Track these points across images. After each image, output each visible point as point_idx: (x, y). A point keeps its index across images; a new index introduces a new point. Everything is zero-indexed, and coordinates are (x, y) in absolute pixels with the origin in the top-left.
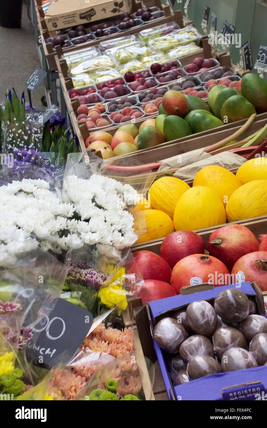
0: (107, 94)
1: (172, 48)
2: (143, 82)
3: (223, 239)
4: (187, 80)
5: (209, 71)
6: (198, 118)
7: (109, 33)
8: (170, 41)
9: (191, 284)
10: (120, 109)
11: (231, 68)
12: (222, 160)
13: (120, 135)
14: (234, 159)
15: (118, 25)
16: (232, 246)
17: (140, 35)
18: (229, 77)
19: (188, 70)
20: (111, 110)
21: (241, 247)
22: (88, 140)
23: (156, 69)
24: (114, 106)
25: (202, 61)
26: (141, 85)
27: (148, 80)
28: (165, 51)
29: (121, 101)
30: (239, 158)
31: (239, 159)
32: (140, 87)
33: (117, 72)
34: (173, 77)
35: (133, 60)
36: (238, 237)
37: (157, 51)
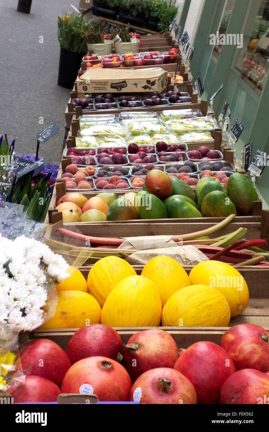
0: (103, 159)
1: (186, 132)
2: (143, 157)
3: (141, 344)
4: (185, 165)
5: (209, 162)
6: (176, 203)
7: (133, 105)
8: (186, 126)
9: (80, 392)
10: (109, 175)
11: (232, 164)
12: (184, 253)
13: (95, 201)
14: (198, 255)
15: (144, 101)
16: (148, 355)
17: (162, 114)
18: (226, 172)
19: (191, 156)
20: (100, 175)
21: (156, 359)
22: (61, 199)
23: (162, 147)
24: (104, 172)
25: (208, 151)
26: (140, 158)
27: (149, 155)
28: (179, 134)
29: (114, 168)
30: (202, 256)
31: (202, 258)
32: (139, 160)
33: (124, 142)
34: (173, 158)
35: (145, 134)
36: (157, 346)
37: (172, 131)
